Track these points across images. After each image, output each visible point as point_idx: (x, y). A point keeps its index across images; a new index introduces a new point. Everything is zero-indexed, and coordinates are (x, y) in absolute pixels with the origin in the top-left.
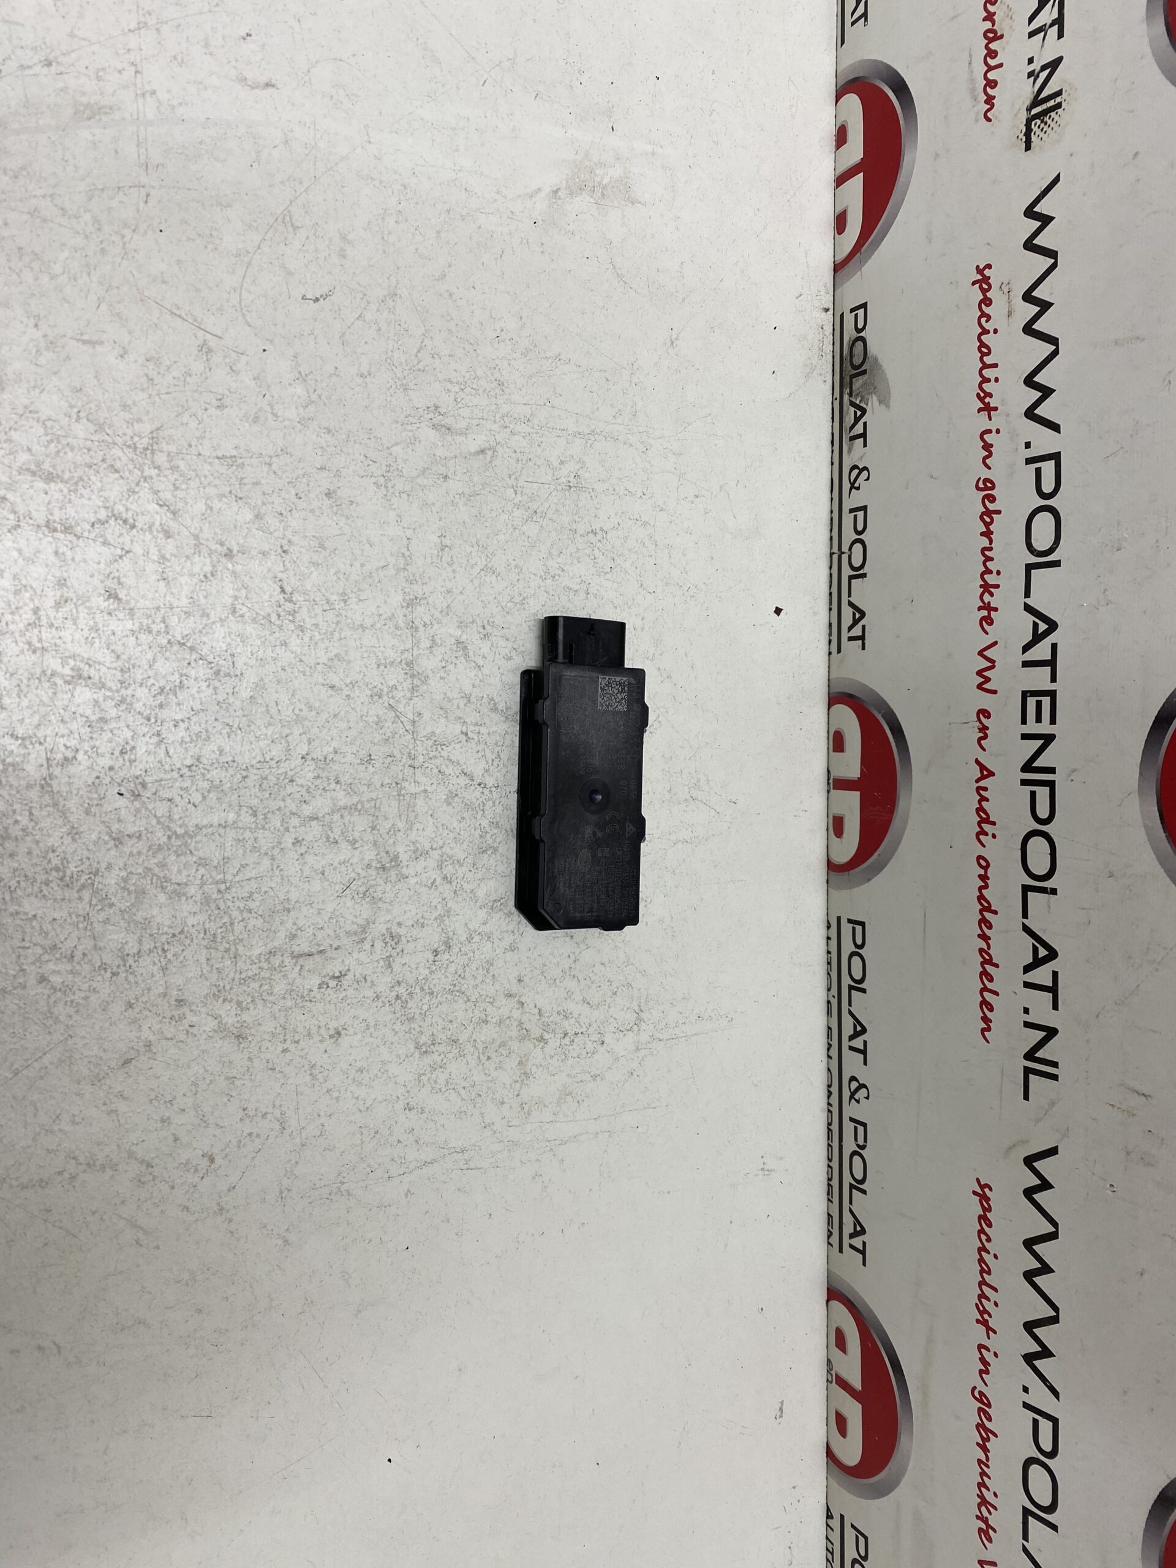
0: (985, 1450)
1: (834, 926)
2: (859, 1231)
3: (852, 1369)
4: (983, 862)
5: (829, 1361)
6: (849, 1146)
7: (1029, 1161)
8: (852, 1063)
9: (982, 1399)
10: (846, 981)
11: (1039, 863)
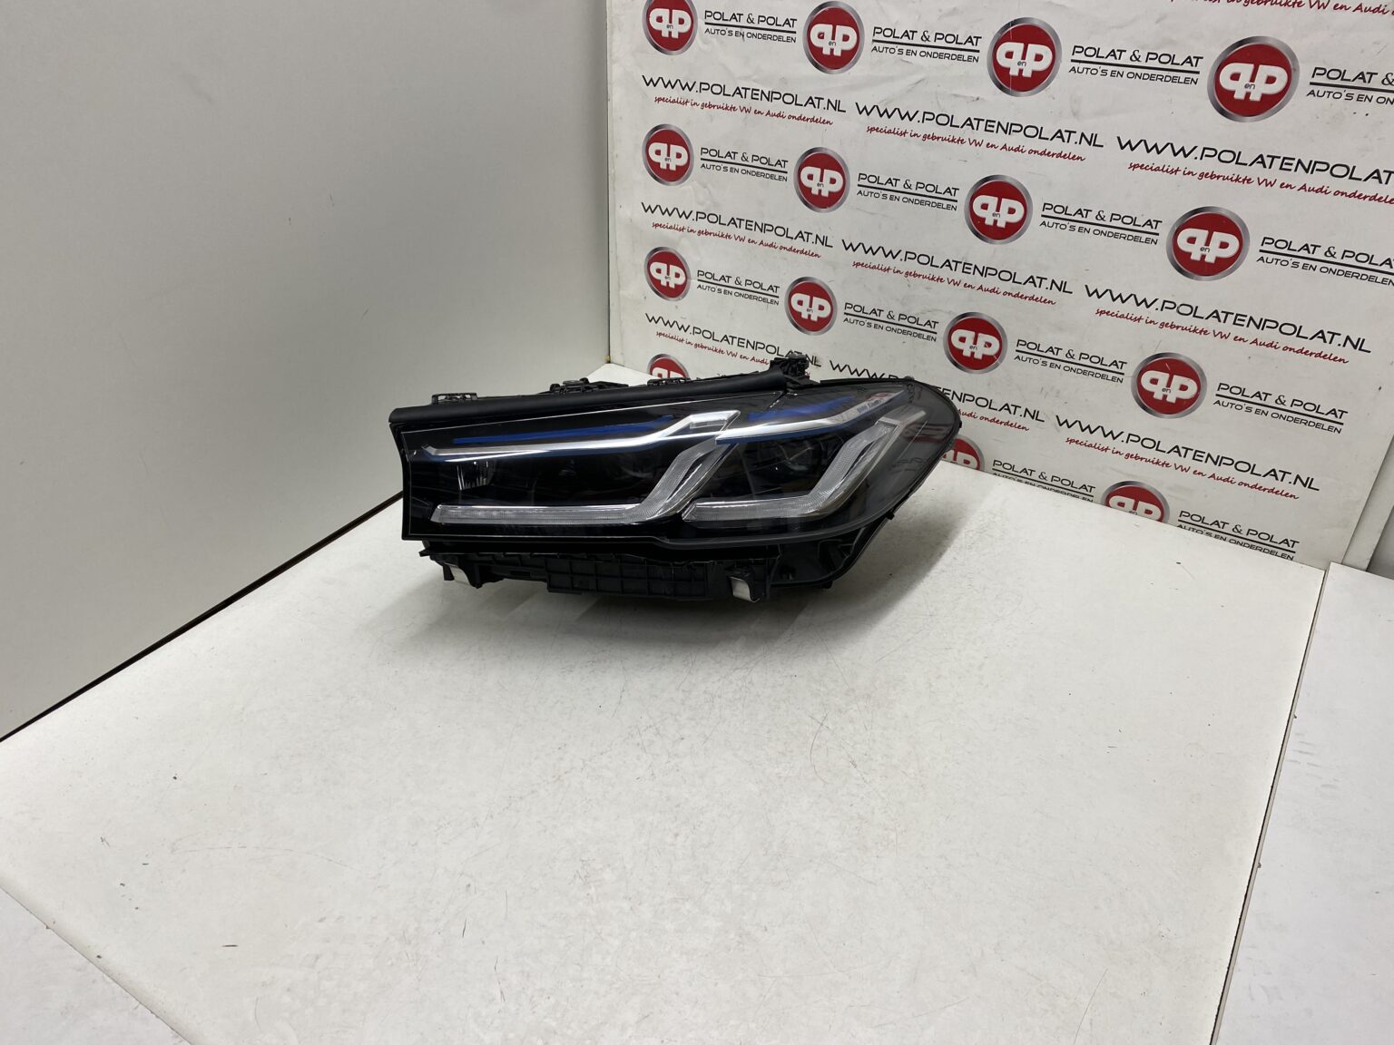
0: (1142, 459)
1: (996, 472)
2: (1084, 487)
3: (1129, 502)
4: (982, 418)
5: (1130, 512)
6: (1059, 484)
7: (1061, 425)
8: (1035, 476)
9: (1128, 456)
10: (1011, 471)
11: (984, 403)
